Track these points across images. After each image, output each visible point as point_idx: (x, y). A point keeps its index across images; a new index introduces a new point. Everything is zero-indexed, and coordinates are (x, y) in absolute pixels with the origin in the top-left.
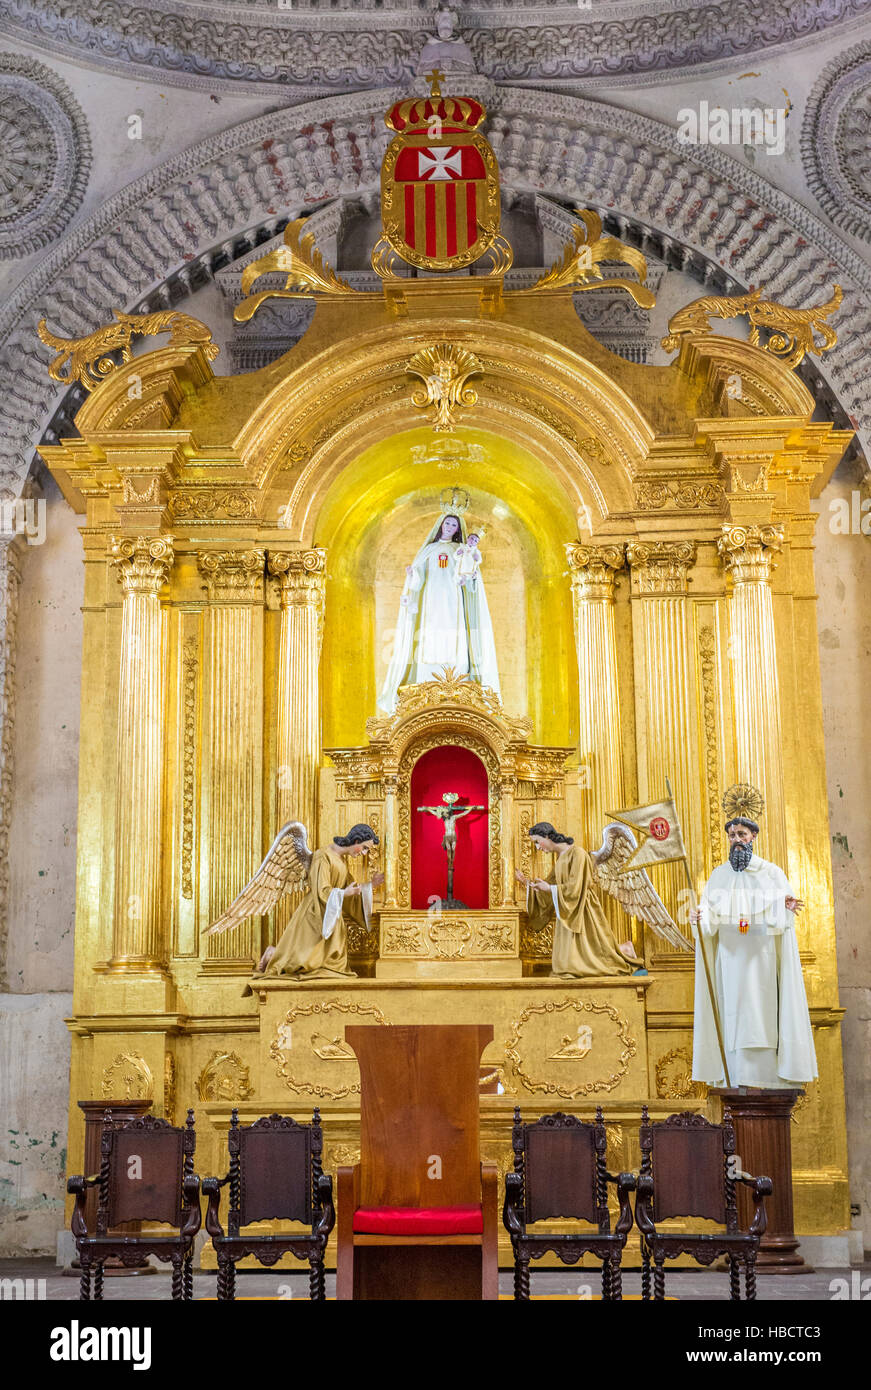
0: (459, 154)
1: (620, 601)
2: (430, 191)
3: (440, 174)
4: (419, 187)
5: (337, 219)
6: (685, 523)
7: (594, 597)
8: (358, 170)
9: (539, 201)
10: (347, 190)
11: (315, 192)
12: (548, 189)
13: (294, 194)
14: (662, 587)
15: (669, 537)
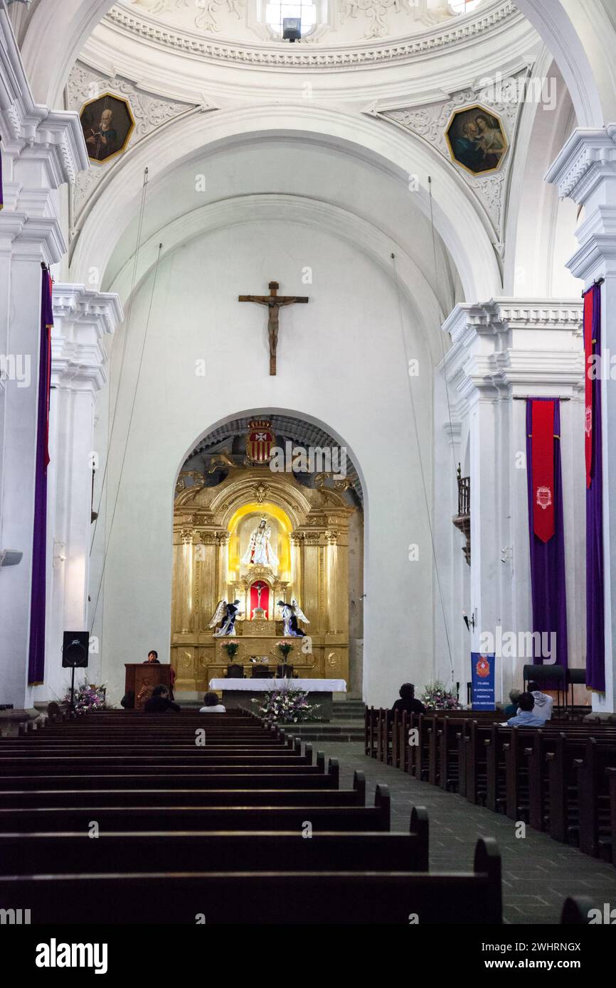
0: (265, 435)
1: (302, 546)
2: (258, 444)
3: (261, 439)
4: (256, 443)
5: (232, 440)
6: (317, 528)
7: (296, 546)
8: (238, 428)
9: (284, 438)
10: (235, 433)
11: (227, 434)
12: (287, 435)
13: (221, 434)
14: (312, 543)
15: (314, 531)
